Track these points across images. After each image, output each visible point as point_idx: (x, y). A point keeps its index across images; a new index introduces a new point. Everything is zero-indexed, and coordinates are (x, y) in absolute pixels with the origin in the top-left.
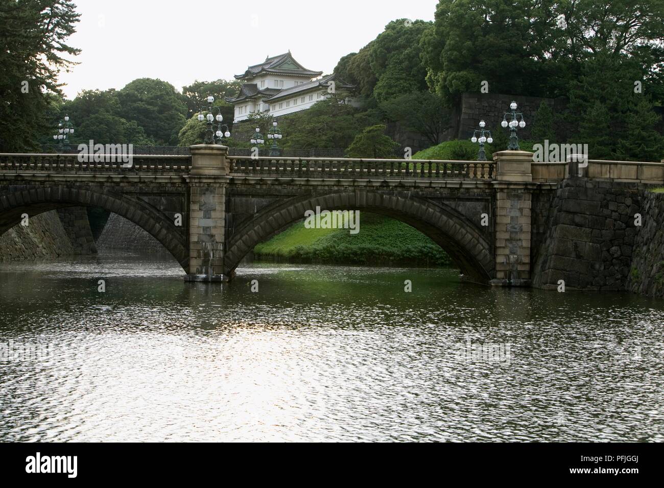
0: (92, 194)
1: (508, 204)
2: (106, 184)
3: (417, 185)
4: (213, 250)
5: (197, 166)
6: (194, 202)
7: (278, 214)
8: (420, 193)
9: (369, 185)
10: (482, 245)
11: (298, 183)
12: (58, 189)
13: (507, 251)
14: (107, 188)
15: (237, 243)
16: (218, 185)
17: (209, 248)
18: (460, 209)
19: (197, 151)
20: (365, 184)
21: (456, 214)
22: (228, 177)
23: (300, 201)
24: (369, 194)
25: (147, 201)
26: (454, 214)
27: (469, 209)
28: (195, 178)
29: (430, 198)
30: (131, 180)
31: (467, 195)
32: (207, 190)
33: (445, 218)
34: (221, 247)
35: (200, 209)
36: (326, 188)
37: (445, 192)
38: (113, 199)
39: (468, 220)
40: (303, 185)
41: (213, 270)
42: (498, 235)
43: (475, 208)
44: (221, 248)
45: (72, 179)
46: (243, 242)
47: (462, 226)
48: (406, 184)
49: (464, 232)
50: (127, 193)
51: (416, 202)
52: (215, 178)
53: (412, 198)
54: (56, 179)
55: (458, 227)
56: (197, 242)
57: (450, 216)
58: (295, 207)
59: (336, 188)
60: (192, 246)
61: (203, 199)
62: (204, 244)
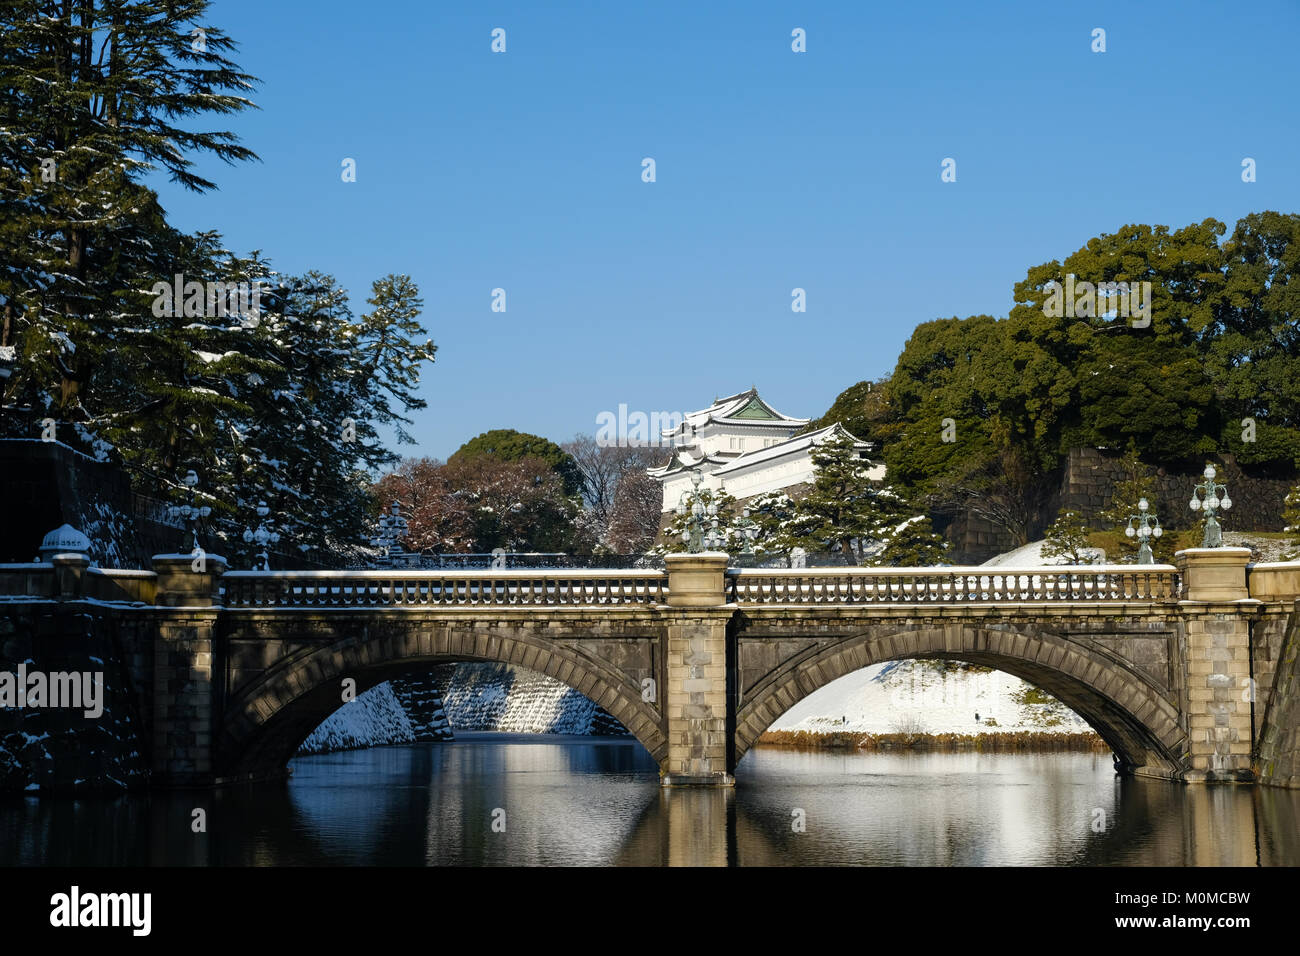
0: (502, 641)
1: (1208, 640)
2: (524, 624)
3: (1048, 612)
4: (708, 731)
5: (678, 590)
6: (675, 652)
7: (815, 667)
8: (1055, 625)
9: (966, 614)
10: (1166, 714)
11: (847, 614)
13: (1210, 722)
14: (526, 631)
15: (748, 719)
16: (714, 622)
17: (701, 728)
18: (1123, 651)
19: (677, 566)
20: (959, 614)
21: (1117, 660)
23: (850, 646)
24: (966, 631)
25: (594, 650)
26: (1114, 659)
27: (1139, 651)
28: (675, 611)
29: (1071, 634)
30: (567, 616)
31: (1135, 626)
32: (696, 630)
33: (1096, 667)
34: (721, 726)
35: (685, 663)
36: (895, 622)
37: (1096, 624)
38: (537, 650)
40: (855, 618)
41: (710, 765)
42: (1193, 695)
43: (1150, 649)
44: (723, 728)
45: (468, 617)
46: (758, 717)
47: (1128, 681)
48: (1030, 612)
49: (1132, 689)
51: (1047, 641)
52: (709, 611)
53: (1040, 635)
54: (440, 618)
55: (1121, 683)
56: (682, 719)
57: (1107, 662)
58: (843, 656)
60: (672, 726)
61: (689, 646)
62: (693, 721)
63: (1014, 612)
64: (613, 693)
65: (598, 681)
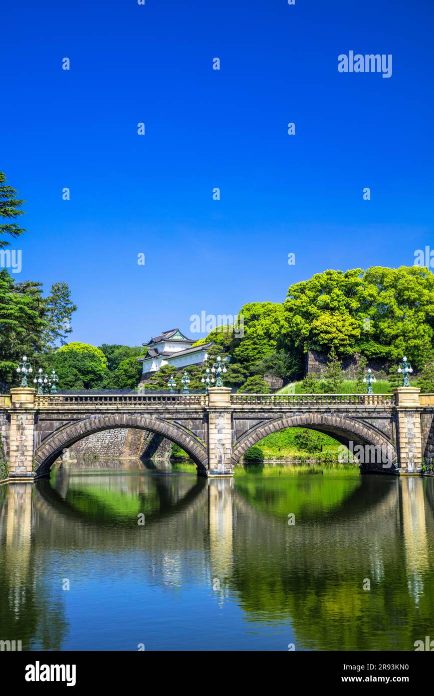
0: (146, 420)
1: (406, 420)
2: (154, 413)
4: (224, 454)
6: (212, 424)
7: (263, 430)
8: (350, 414)
9: (318, 410)
10: (390, 447)
11: (274, 410)
12: (123, 417)
13: (407, 450)
14: (155, 416)
15: (238, 449)
16: (226, 413)
17: (222, 452)
18: (374, 424)
19: (213, 392)
20: (316, 410)
21: (373, 428)
22: (231, 407)
23: (276, 422)
24: (318, 416)
25: (180, 423)
26: (372, 427)
27: (380, 425)
28: (212, 409)
29: (356, 418)
31: (379, 416)
32: (220, 416)
33: (366, 430)
34: (229, 452)
36: (292, 413)
37: (365, 414)
38: (159, 423)
39: (380, 431)
40: (278, 411)
41: (225, 466)
42: (401, 440)
43: (384, 424)
45: (133, 411)
46: (242, 448)
47: (377, 435)
48: (341, 410)
49: (378, 438)
50: (167, 419)
51: (347, 421)
52: (225, 409)
53: (345, 418)
54: (122, 411)
55: (374, 435)
56: (215, 449)
57: (369, 428)
58: (274, 425)
59: (298, 413)
60: (211, 452)
61: (217, 421)
62: (218, 450)
63: (335, 410)
64: (188, 439)
65: (182, 435)
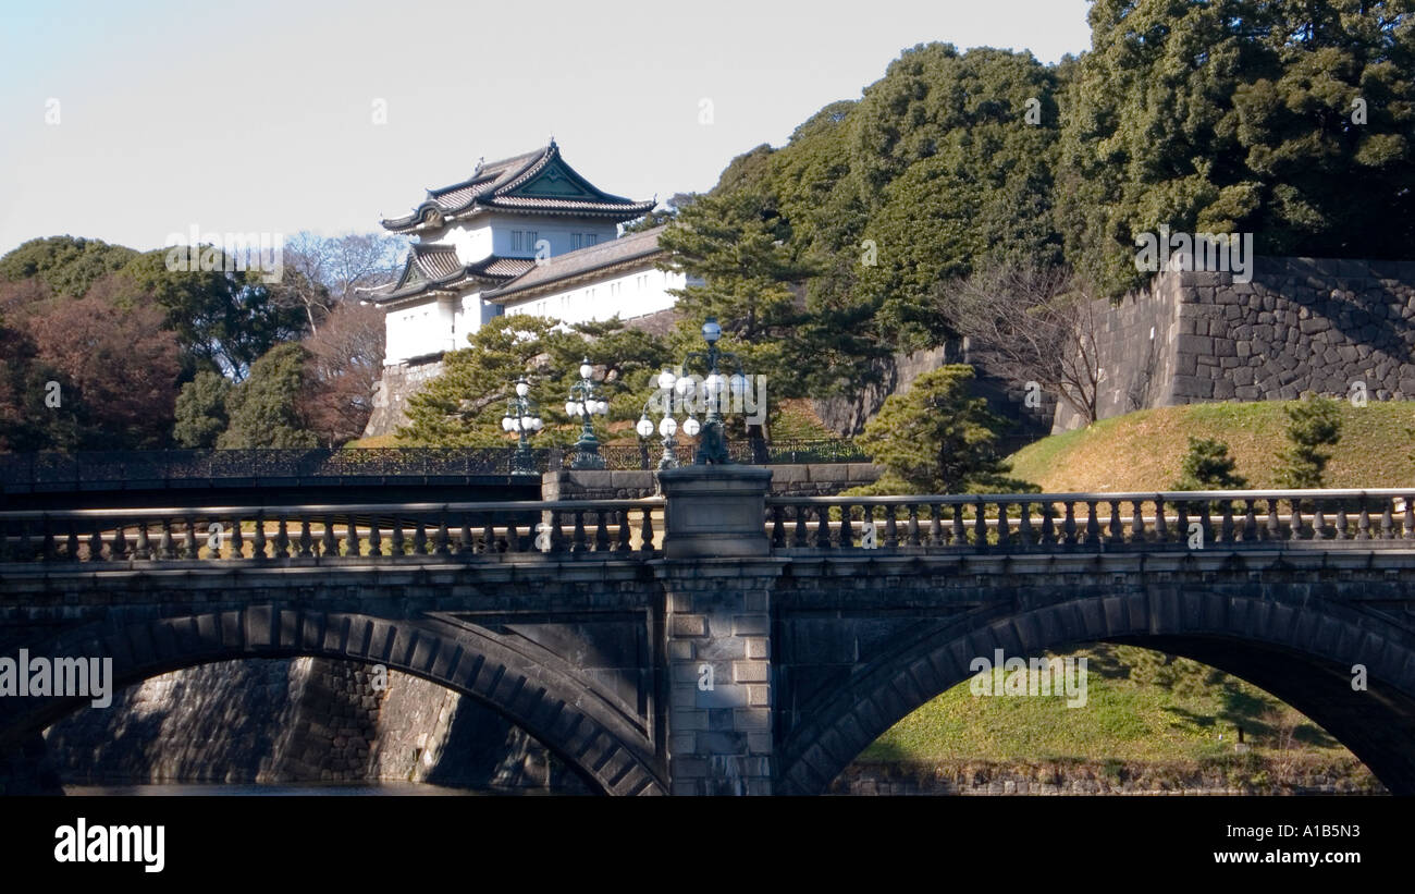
2: (409, 592)
3: (1329, 563)
4: (741, 777)
5: (688, 529)
6: (681, 638)
7: (922, 662)
8: (1340, 587)
9: (1187, 567)
11: (977, 569)
12: (264, 612)
14: (412, 604)
15: (807, 755)
16: (748, 584)
17: (729, 771)
19: (684, 487)
20: (1174, 566)
22: (779, 559)
23: (984, 624)
24: (1186, 595)
28: (682, 567)
29: (1369, 602)
30: (486, 577)
32: (717, 599)
34: (764, 768)
35: (699, 658)
36: (1061, 581)
40: (994, 575)
44: (767, 772)
45: (309, 582)
46: (825, 751)
48: (1297, 563)
51: (1328, 615)
52: (740, 566)
53: (1314, 604)
54: (257, 583)
56: (694, 757)
58: (972, 642)
59: (1089, 582)
60: (679, 769)
61: (705, 625)
62: (714, 758)
63: (1270, 563)
